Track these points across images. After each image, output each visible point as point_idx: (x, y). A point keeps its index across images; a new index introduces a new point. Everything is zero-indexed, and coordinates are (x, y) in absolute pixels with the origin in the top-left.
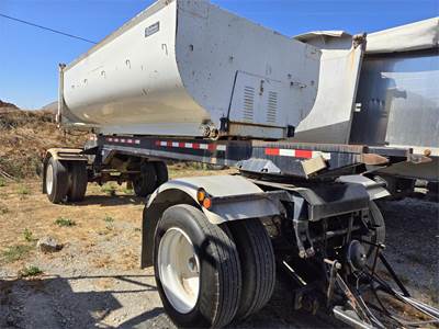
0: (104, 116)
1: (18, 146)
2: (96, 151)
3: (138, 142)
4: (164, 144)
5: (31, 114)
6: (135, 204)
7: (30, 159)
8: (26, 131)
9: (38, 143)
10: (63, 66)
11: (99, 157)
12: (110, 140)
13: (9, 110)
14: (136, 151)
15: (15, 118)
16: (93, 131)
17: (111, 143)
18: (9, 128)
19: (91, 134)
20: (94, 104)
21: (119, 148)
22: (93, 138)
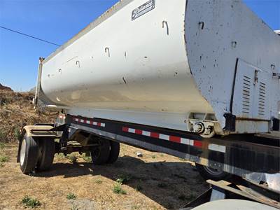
0: (72, 100)
1: (7, 117)
2: (63, 128)
3: (103, 125)
4: (132, 131)
5: (19, 95)
6: (94, 174)
7: (14, 128)
8: (15, 107)
9: (22, 116)
10: (42, 59)
11: (66, 134)
12: (77, 120)
13: (5, 92)
14: (101, 133)
15: (7, 97)
16: (62, 112)
17: (76, 123)
18: (2, 105)
19: (61, 113)
20: (65, 91)
21: (85, 128)
22: (62, 117)
